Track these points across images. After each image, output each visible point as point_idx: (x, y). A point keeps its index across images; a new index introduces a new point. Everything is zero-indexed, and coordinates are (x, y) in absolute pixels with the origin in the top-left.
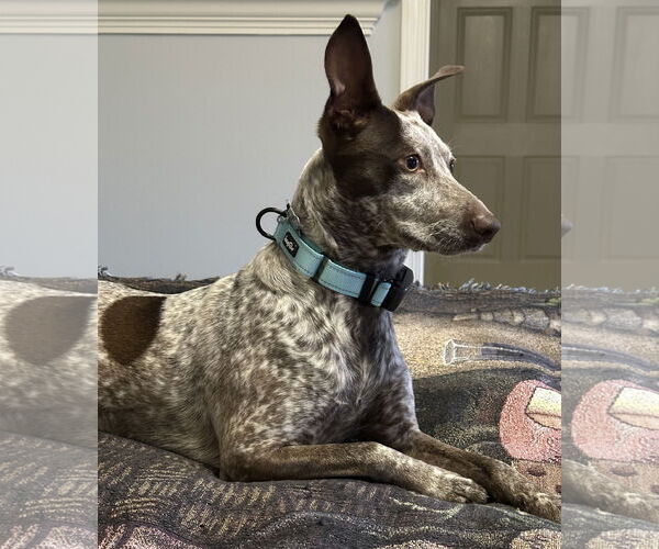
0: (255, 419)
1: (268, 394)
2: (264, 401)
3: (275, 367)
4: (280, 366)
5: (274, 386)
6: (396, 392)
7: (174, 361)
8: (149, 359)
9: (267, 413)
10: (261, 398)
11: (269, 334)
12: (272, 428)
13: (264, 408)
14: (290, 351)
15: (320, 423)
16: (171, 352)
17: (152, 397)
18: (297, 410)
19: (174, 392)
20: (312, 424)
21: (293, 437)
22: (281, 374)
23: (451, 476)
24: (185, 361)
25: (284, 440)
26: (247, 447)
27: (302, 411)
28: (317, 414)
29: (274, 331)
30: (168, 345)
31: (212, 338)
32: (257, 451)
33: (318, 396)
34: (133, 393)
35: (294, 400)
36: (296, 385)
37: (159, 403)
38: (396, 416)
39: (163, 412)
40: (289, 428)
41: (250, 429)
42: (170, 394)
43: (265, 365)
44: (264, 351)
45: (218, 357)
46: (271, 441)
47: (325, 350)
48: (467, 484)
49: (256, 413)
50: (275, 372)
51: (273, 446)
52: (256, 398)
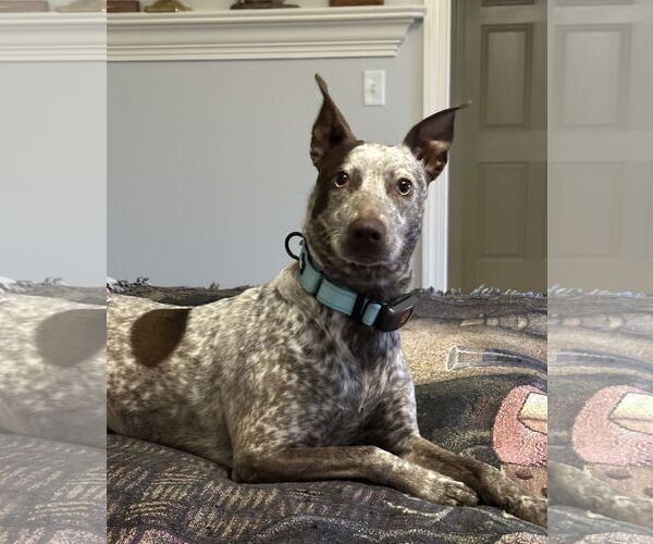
0: (265, 420)
1: (278, 396)
2: (274, 403)
3: (284, 371)
4: (289, 371)
5: (283, 389)
6: (398, 401)
7: (197, 361)
8: (175, 360)
9: (276, 415)
10: (272, 399)
11: (281, 341)
12: (280, 429)
13: (274, 409)
14: (298, 357)
15: (324, 427)
16: (195, 354)
17: (176, 396)
18: (303, 412)
19: (195, 390)
20: (317, 427)
21: (299, 439)
22: (290, 378)
23: (444, 479)
24: (207, 362)
25: (291, 441)
26: (257, 446)
27: (308, 414)
28: (322, 418)
29: (286, 339)
30: (194, 347)
32: (265, 451)
33: (322, 401)
34: (158, 393)
35: (299, 402)
36: (302, 388)
37: (182, 401)
38: (398, 422)
39: (184, 412)
40: (295, 430)
41: (261, 429)
42: (192, 393)
43: (276, 369)
44: (276, 356)
45: (235, 357)
46: (279, 442)
47: (328, 359)
48: (458, 487)
49: (267, 415)
50: (285, 376)
51: (281, 446)
52: (266, 400)
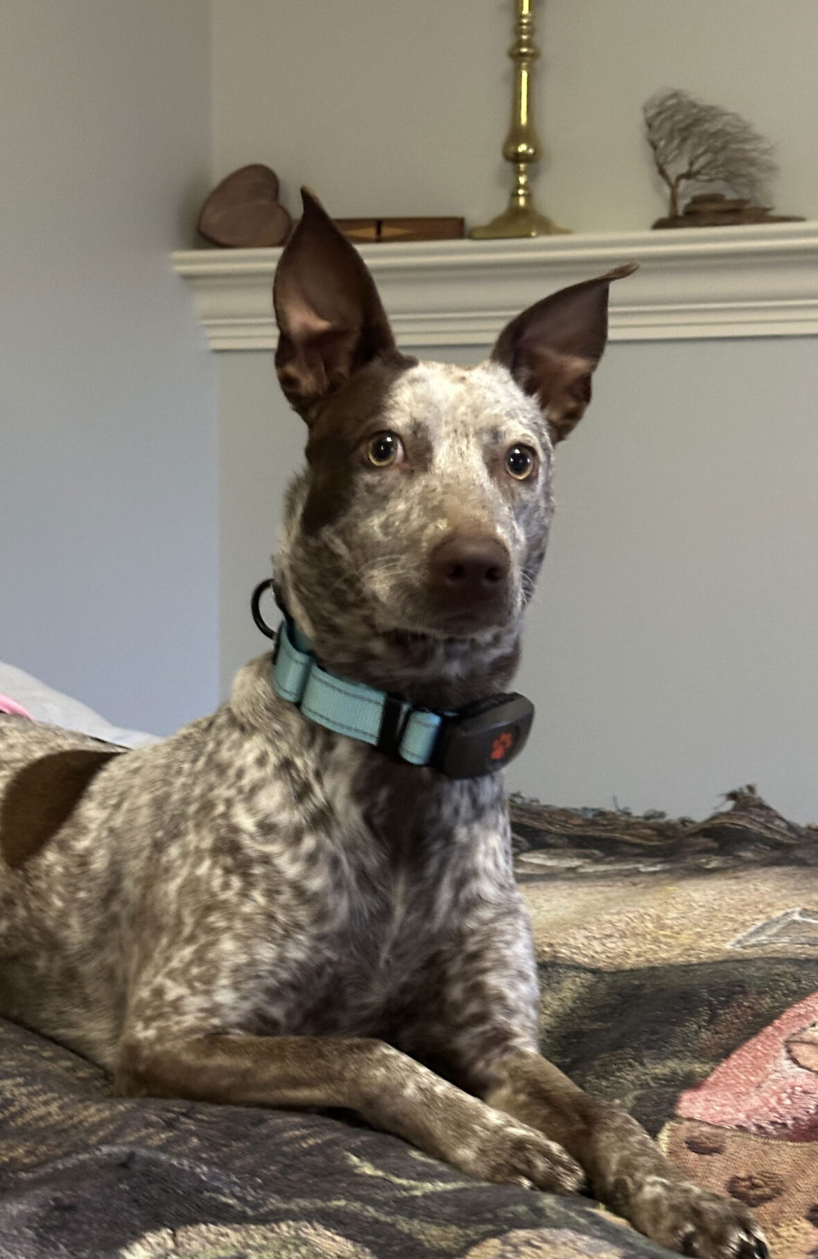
0: (171, 975)
1: (198, 924)
2: (191, 939)
3: (218, 872)
4: (228, 871)
5: (209, 909)
6: (475, 956)
7: (84, 860)
8: (51, 856)
9: (190, 963)
10: (187, 931)
11: (221, 809)
12: (194, 992)
13: (188, 952)
14: (246, 841)
15: (292, 995)
16: (82, 844)
17: (45, 932)
18: (243, 959)
19: (74, 921)
20: (274, 994)
21: (233, 1017)
22: (226, 886)
24: (99, 863)
25: (216, 1021)
26: (146, 1027)
27: (252, 963)
28: (285, 975)
29: (229, 803)
30: (82, 830)
31: (144, 817)
32: (160, 1038)
33: (287, 935)
34: (18, 922)
35: (237, 937)
36: (247, 908)
37: (54, 945)
38: (473, 1008)
39: (58, 963)
40: (225, 996)
41: (159, 993)
42: (68, 926)
43: (204, 868)
44: (207, 843)
45: (146, 853)
46: (189, 1020)
47: (309, 843)
49: (175, 963)
50: (216, 883)
51: (192, 1030)
52: (179, 933)
